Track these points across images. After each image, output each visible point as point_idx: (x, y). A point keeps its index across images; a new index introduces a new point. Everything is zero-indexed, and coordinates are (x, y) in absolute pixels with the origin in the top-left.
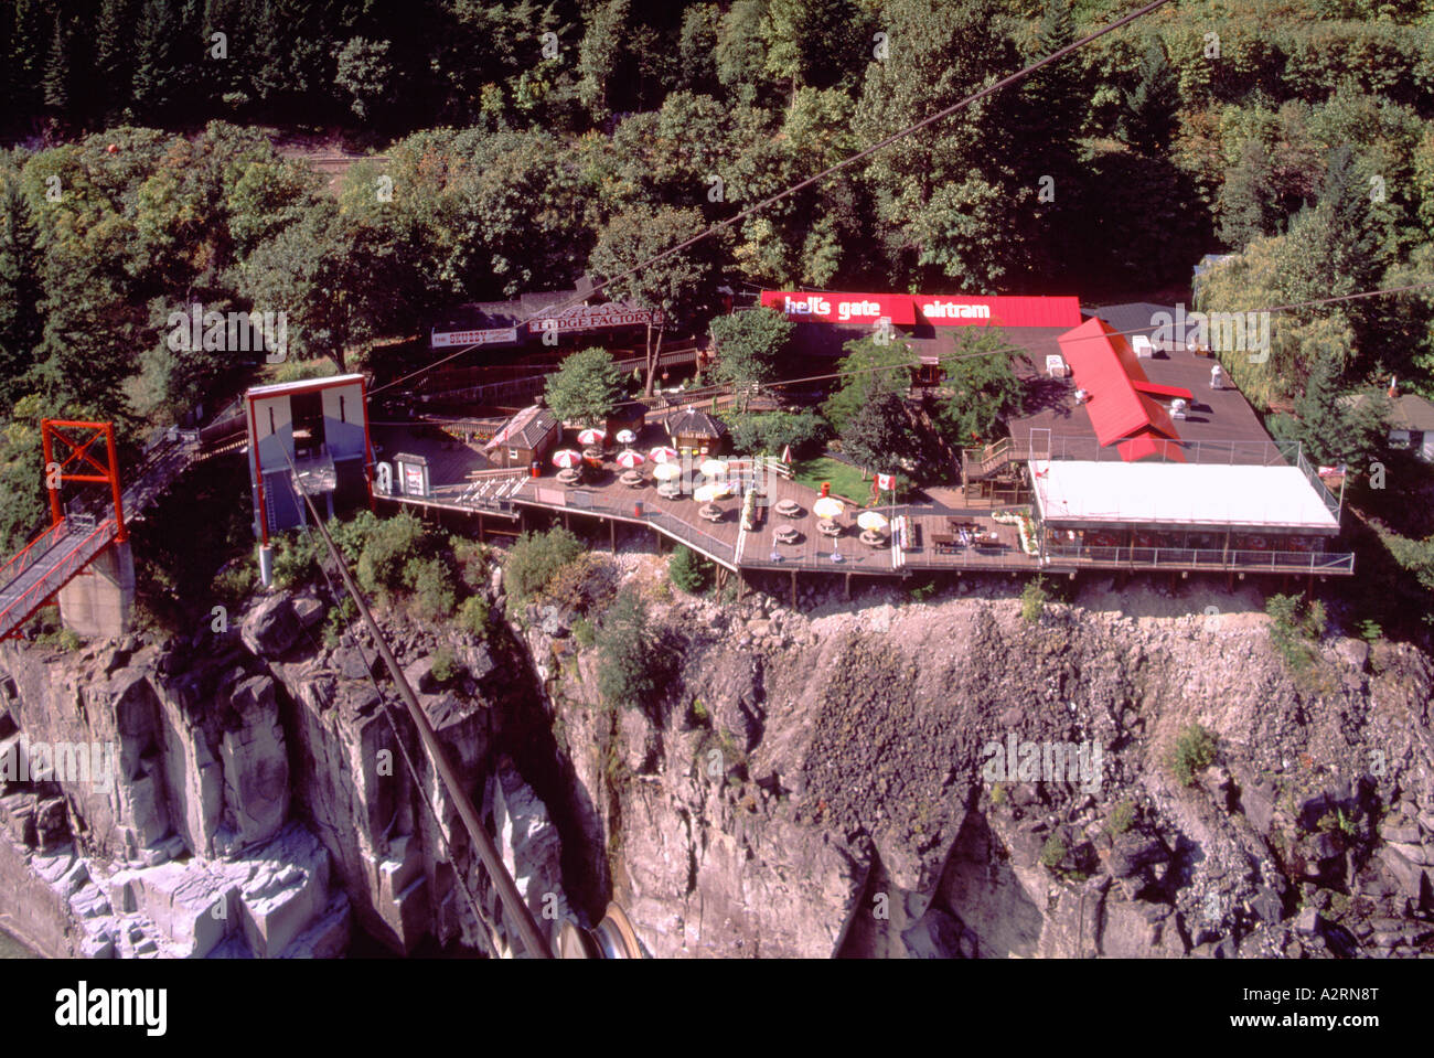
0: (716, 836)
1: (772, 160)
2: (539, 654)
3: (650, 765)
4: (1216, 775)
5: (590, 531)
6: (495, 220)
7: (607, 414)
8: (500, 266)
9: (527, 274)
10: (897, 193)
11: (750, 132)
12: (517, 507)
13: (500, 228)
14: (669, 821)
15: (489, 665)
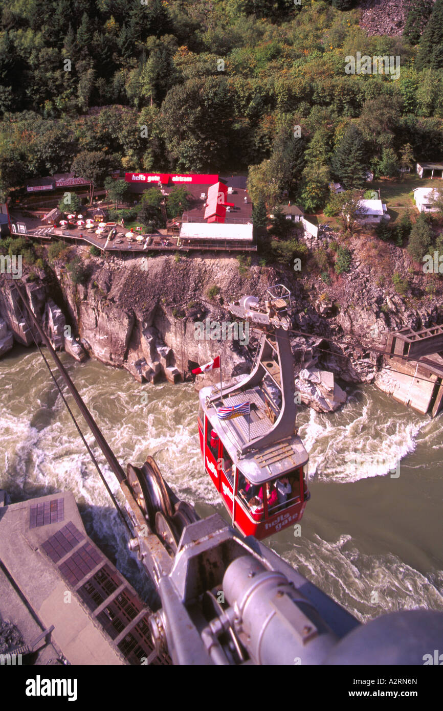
0: (101, 314)
1: (132, 132)
2: (58, 273)
3: (85, 298)
4: (218, 296)
5: (70, 241)
6: (46, 152)
7: (75, 211)
8: (48, 165)
9: (57, 168)
10: (171, 141)
11: (127, 122)
12: (50, 236)
13: (47, 154)
14: (90, 311)
15: (44, 276)
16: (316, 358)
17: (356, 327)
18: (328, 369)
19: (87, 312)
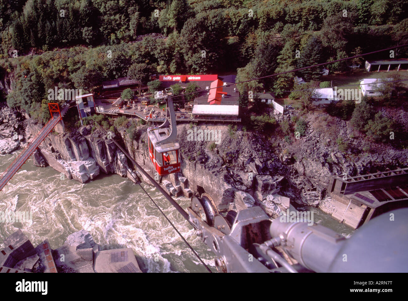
0: (147, 157)
1: (163, 50)
2: (122, 134)
3: (138, 149)
4: (216, 149)
5: (128, 116)
6: (113, 65)
7: (131, 99)
8: (114, 73)
9: (119, 74)
10: (187, 55)
11: (159, 44)
12: (117, 113)
13: (114, 67)
14: (141, 156)
15: (115, 136)
16: (279, 189)
17: (308, 172)
18: (286, 196)
19: (139, 156)
